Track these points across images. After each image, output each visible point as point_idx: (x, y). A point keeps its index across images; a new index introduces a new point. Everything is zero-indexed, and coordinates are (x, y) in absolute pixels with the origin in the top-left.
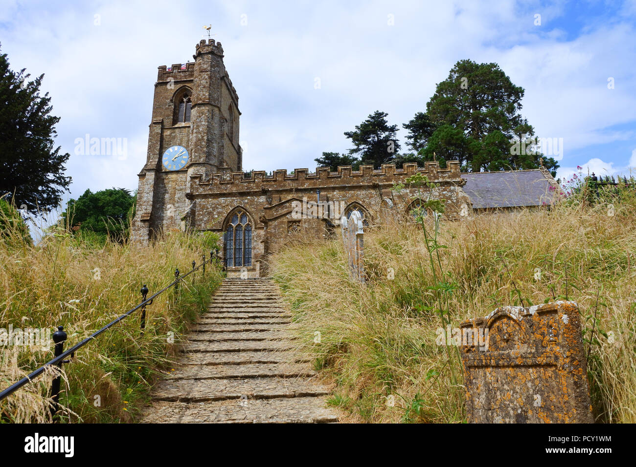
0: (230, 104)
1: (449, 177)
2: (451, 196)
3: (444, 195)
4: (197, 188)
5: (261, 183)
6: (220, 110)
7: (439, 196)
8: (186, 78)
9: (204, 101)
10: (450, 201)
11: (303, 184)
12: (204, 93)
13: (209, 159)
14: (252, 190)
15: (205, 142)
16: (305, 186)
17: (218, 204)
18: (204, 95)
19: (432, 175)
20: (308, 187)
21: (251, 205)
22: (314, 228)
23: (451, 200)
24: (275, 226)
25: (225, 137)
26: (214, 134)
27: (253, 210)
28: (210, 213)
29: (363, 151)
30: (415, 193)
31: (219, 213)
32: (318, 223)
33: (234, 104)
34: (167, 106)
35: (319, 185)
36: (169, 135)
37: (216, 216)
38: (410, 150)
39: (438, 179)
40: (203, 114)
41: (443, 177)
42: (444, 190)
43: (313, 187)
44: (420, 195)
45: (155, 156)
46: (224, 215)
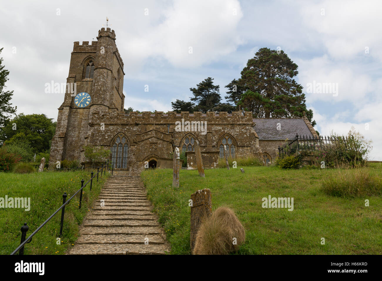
0: (119, 68)
1: (246, 121)
2: (246, 132)
3: (242, 132)
4: (96, 120)
5: (135, 119)
6: (112, 72)
7: (239, 132)
8: (91, 51)
9: (102, 66)
10: (245, 136)
11: (160, 121)
12: (103, 61)
13: (104, 102)
14: (130, 123)
15: (102, 91)
16: (161, 122)
17: (108, 130)
18: (102, 62)
19: (236, 119)
20: (163, 123)
21: (128, 132)
22: (165, 147)
23: (246, 135)
24: (142, 145)
25: (115, 89)
26: (108, 87)
27: (129, 135)
28: (104, 135)
29: (199, 100)
30: (226, 130)
31: (108, 136)
32: (167, 145)
33: (120, 68)
34: (79, 67)
35: (170, 122)
36: (79, 86)
37: (107, 137)
38: (227, 101)
39: (239, 122)
40: (101, 74)
41: (242, 121)
42: (243, 129)
43: (166, 123)
44: (228, 131)
45: (70, 98)
46: (112, 137)
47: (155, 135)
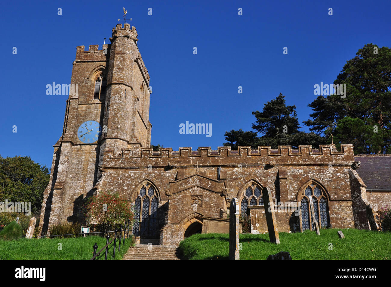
0: (142, 83)
1: (343, 160)
2: (344, 178)
3: (337, 177)
4: (110, 161)
5: (167, 159)
6: (132, 90)
7: (333, 177)
8: (102, 59)
9: (118, 81)
10: (343, 183)
11: (205, 161)
12: (119, 74)
13: (121, 134)
14: (160, 166)
15: (118, 119)
16: (208, 163)
17: (127, 177)
18: (119, 75)
19: (326, 157)
20: (210, 165)
21: (158, 179)
22: (214, 202)
23: (345, 182)
24: (179, 199)
25: (137, 114)
26: (127, 111)
27: (159, 183)
28: (120, 185)
29: (265, 128)
30: (310, 174)
31: (128, 185)
32: (218, 198)
33: (145, 83)
34: (84, 84)
35: (220, 163)
36: (85, 111)
37: (125, 188)
38: (311, 130)
39: (332, 161)
40: (117, 93)
41: (337, 160)
42: (338, 172)
43: (215, 164)
44: (313, 176)
45: (71, 129)
46: (133, 187)
47: (198, 183)
